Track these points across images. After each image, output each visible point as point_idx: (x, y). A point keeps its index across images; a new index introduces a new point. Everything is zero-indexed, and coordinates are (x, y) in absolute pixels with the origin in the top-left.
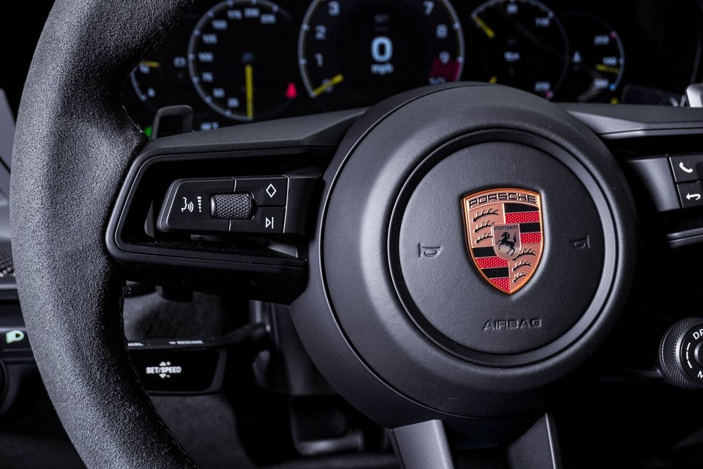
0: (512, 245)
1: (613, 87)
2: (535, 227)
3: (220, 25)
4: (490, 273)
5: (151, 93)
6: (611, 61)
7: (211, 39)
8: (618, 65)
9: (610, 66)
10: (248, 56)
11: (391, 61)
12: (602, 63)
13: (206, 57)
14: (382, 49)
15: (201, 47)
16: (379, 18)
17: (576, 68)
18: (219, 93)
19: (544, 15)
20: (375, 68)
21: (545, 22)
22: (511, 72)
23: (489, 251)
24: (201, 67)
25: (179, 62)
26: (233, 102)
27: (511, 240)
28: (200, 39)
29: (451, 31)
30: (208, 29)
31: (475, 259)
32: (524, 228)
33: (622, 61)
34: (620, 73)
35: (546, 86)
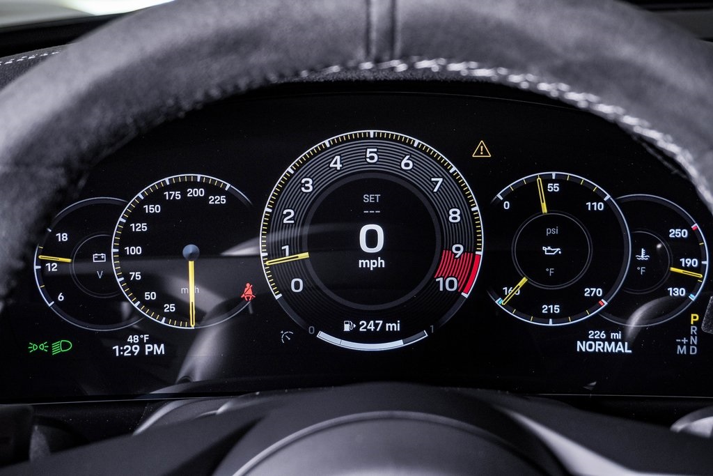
1: (693, 297)
3: (154, 209)
5: (61, 297)
6: (693, 262)
7: (142, 227)
8: (700, 269)
9: (691, 269)
10: (190, 249)
12: (679, 266)
14: (372, 238)
15: (128, 238)
16: (368, 198)
17: (642, 270)
18: (149, 295)
19: (599, 198)
20: (362, 263)
21: (600, 206)
22: (551, 271)
25: (98, 257)
28: (126, 227)
29: (468, 216)
30: (138, 214)
33: (706, 263)
34: (703, 278)
35: (599, 292)
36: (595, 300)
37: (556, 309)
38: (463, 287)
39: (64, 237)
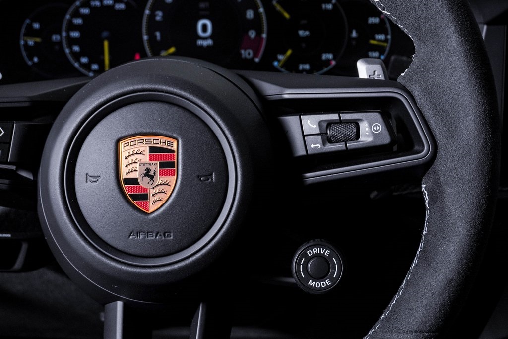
0: (152, 177)
1: (382, 57)
2: (172, 165)
3: (85, 11)
4: (135, 197)
5: (36, 59)
6: (381, 37)
7: (78, 21)
8: (386, 40)
9: (380, 41)
10: (105, 34)
11: (211, 37)
12: (374, 39)
13: (75, 34)
14: (205, 28)
15: (72, 27)
16: (202, 5)
17: (354, 43)
18: (84, 60)
20: (200, 42)
21: (330, 7)
22: (304, 45)
23: (135, 181)
24: (72, 42)
25: (55, 38)
26: (95, 67)
27: (152, 173)
28: (70, 22)
29: (257, 15)
30: (77, 14)
31: (124, 186)
32: (162, 165)
33: (389, 37)
34: (388, 46)
35: (330, 56)
36: (328, 61)
37: (307, 67)
38: (255, 55)
39: (36, 26)
